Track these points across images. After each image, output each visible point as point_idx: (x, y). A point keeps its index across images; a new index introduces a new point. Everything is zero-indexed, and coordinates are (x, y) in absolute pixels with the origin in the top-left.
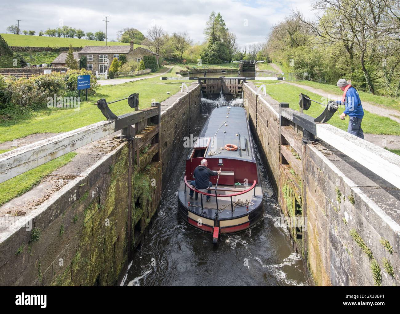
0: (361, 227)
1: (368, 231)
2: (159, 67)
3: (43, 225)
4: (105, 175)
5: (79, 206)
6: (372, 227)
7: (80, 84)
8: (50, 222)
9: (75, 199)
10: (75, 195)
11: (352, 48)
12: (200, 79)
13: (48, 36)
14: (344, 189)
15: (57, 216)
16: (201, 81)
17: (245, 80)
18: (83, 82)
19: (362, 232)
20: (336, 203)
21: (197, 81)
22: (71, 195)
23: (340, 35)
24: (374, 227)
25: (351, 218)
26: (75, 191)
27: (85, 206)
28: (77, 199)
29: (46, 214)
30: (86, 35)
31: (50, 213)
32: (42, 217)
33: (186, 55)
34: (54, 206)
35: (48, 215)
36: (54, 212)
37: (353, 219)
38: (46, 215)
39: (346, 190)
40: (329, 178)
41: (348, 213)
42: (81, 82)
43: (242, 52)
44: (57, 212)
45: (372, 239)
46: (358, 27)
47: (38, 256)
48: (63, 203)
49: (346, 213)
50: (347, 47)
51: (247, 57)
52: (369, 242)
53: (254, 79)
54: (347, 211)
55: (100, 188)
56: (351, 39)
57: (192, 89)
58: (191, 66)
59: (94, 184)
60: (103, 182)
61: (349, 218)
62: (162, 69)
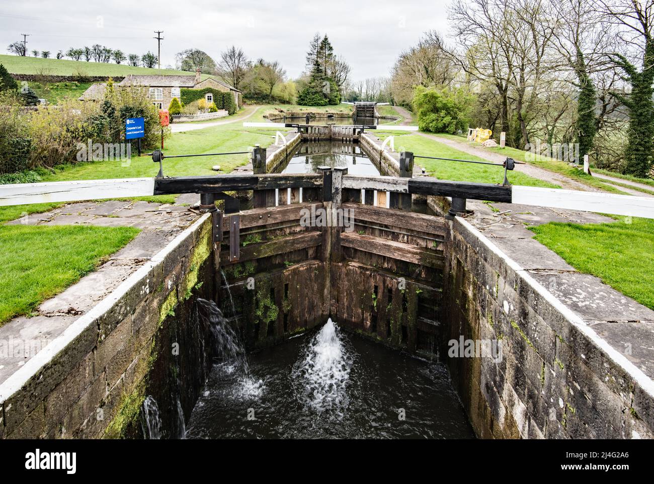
0: (524, 319)
1: (535, 323)
2: (238, 109)
3: (109, 327)
4: (184, 259)
5: (153, 300)
6: (540, 318)
7: (129, 131)
8: (118, 323)
9: (148, 291)
10: (147, 286)
11: (506, 89)
12: (299, 128)
13: (70, 58)
14: (506, 273)
15: (125, 315)
16: (302, 130)
17: (362, 130)
18: (134, 128)
19: (527, 324)
20: (492, 290)
21: (296, 129)
22: (143, 287)
23: (491, 71)
24: (544, 319)
25: (512, 308)
26: (148, 281)
27: (160, 300)
28: (150, 292)
29: (112, 312)
30: (128, 58)
31: (118, 311)
32: (108, 317)
33: (277, 91)
34: (122, 301)
35: (115, 313)
36: (123, 309)
37: (515, 310)
38: (112, 314)
39: (508, 274)
40: (486, 260)
41: (509, 303)
42: (132, 128)
43: (356, 90)
44: (126, 309)
45: (539, 332)
46: (516, 61)
47: (105, 368)
48: (133, 296)
49: (505, 303)
50: (499, 86)
51: (363, 96)
52: (536, 336)
53: (375, 128)
54: (507, 300)
55: (178, 277)
56: (506, 77)
57: (289, 140)
58: (285, 108)
59: (171, 271)
60: (182, 268)
61: (510, 309)
62: (242, 111)
